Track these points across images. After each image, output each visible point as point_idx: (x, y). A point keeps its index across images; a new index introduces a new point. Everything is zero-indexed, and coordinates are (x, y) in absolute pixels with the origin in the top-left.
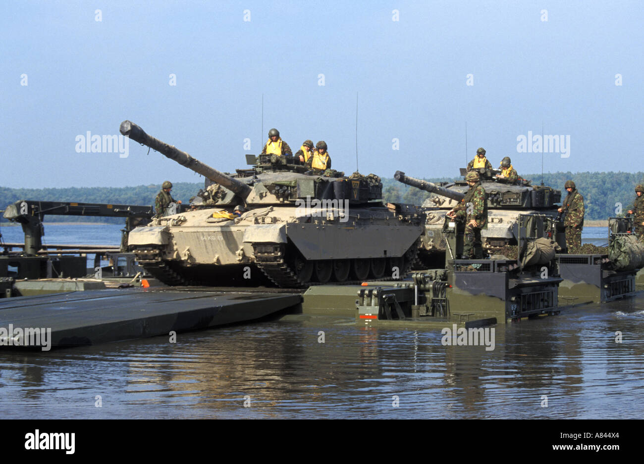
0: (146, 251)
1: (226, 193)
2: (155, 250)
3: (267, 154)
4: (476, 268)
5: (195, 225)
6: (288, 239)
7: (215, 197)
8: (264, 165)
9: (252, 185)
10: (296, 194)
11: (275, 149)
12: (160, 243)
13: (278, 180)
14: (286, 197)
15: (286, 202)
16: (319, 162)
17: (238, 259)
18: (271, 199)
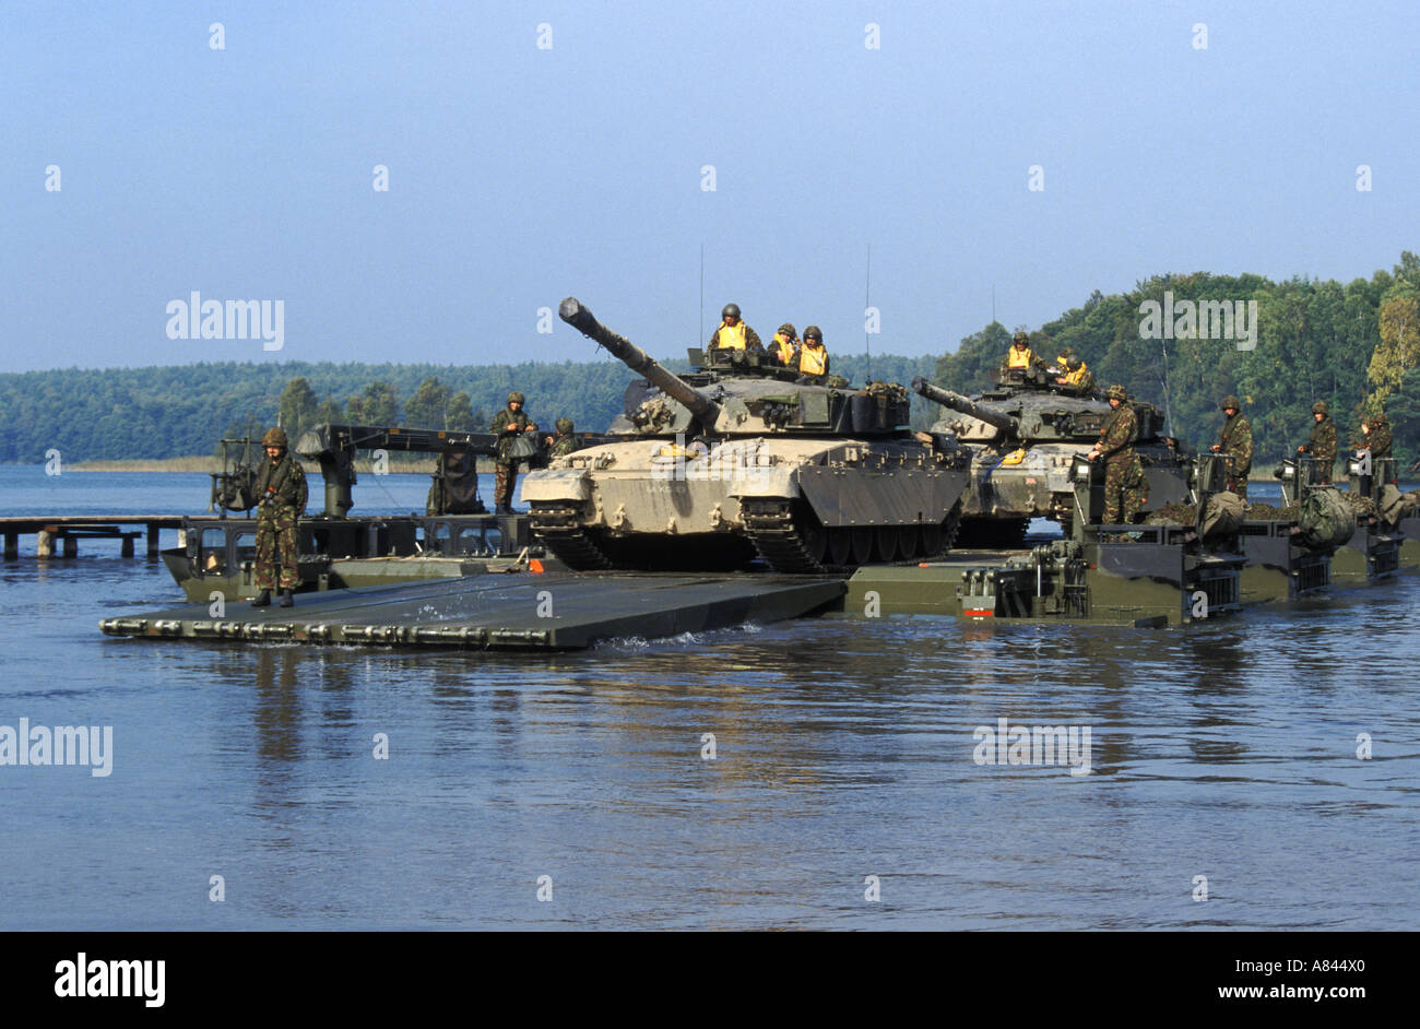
0: (552, 512)
1: (675, 416)
2: (568, 510)
3: (720, 347)
4: (1134, 539)
5: (634, 468)
6: (801, 491)
7: (657, 421)
8: (717, 366)
9: (719, 400)
10: (797, 418)
11: (732, 338)
12: (579, 498)
13: (767, 394)
14: (780, 422)
15: (779, 430)
16: (812, 362)
17: (713, 525)
18: (755, 424)
